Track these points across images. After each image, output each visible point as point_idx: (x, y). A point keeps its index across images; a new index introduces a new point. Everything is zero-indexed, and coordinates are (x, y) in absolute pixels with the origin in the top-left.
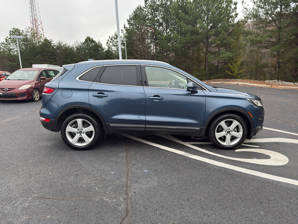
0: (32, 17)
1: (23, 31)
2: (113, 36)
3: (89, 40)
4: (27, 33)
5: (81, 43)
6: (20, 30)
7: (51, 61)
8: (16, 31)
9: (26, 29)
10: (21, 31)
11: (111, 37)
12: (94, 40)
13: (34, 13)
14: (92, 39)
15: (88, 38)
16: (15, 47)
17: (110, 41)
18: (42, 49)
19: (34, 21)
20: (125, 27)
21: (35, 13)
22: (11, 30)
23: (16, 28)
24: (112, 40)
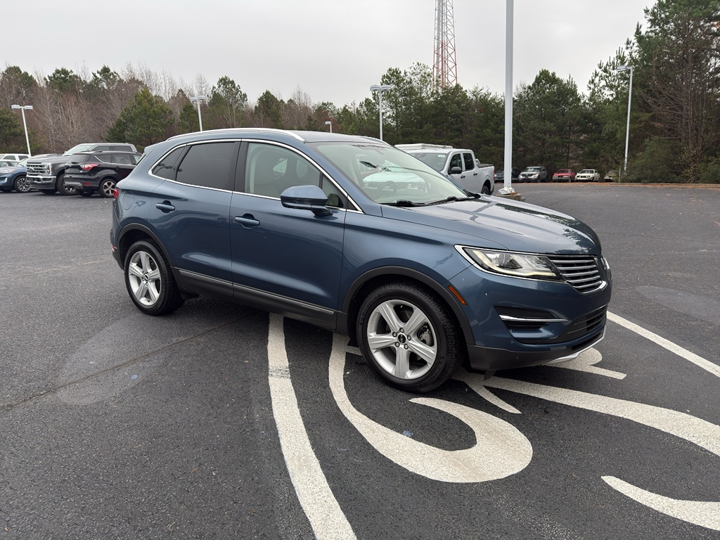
0: (438, 39)
1: (405, 73)
2: (612, 60)
3: (545, 78)
4: (412, 77)
5: (525, 89)
6: (400, 72)
7: (453, 134)
8: (392, 75)
9: (413, 69)
10: (402, 74)
11: (605, 65)
12: (557, 76)
13: (442, 29)
14: (553, 74)
15: (544, 74)
16: (389, 109)
17: (600, 75)
18: (437, 109)
19: (441, 48)
20: (638, 32)
21: (445, 30)
22: (385, 73)
23: (394, 68)
24: (605, 71)
